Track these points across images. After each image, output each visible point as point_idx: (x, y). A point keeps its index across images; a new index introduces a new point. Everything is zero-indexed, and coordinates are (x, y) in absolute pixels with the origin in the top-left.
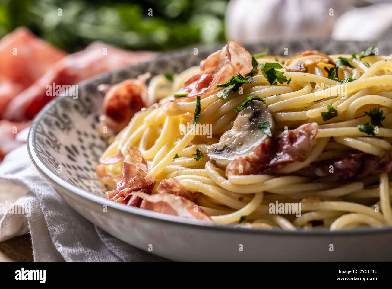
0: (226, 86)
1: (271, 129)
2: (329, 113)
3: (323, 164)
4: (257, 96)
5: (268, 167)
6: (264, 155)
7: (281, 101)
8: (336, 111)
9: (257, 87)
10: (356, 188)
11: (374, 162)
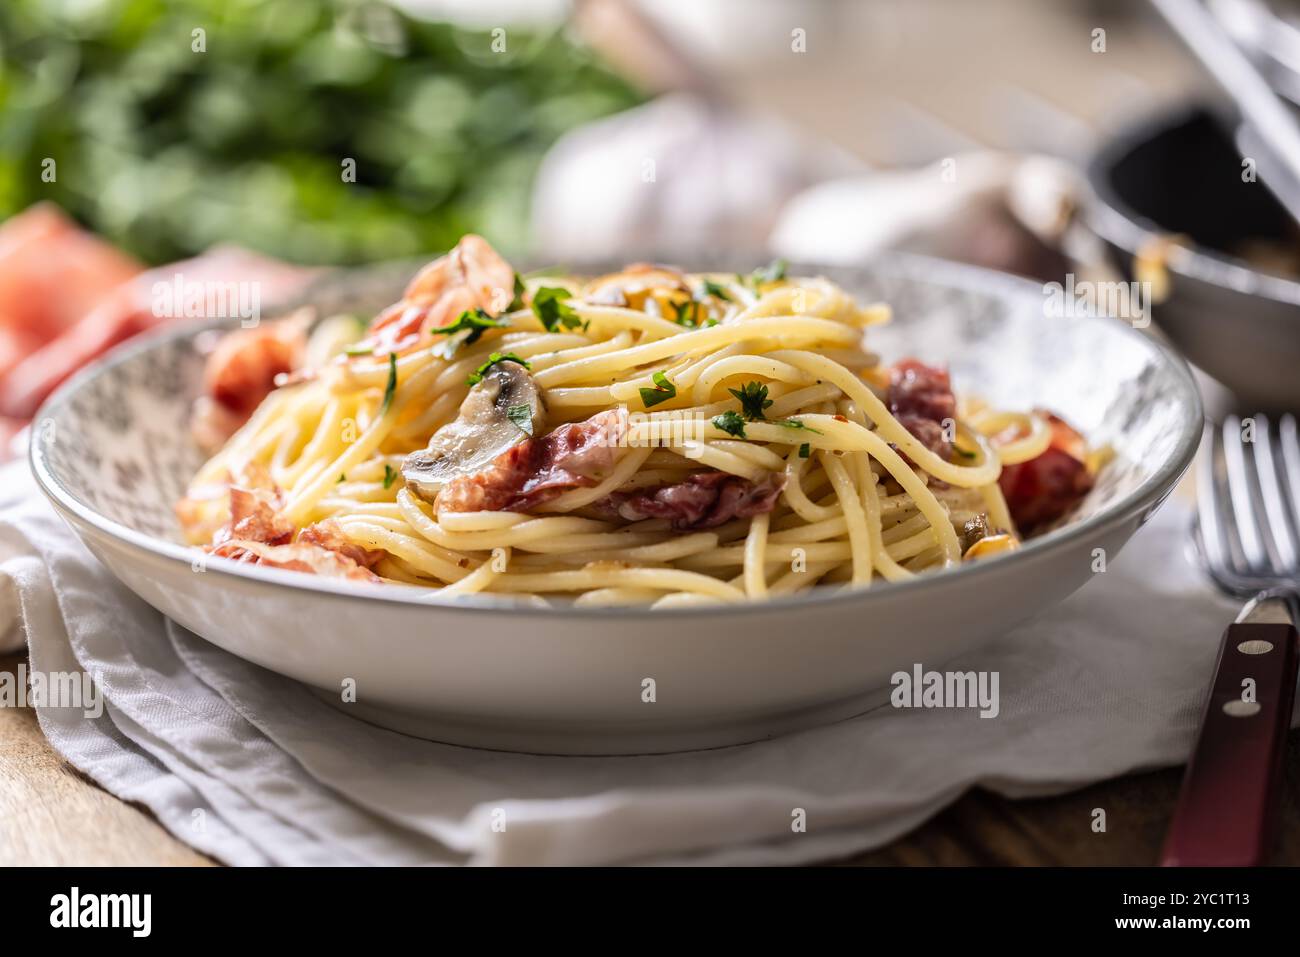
0: (452, 331)
1: (532, 420)
2: (658, 390)
3: (639, 494)
4: (511, 354)
5: (521, 497)
6: (515, 473)
7: (561, 363)
8: (671, 387)
9: (515, 336)
10: (701, 544)
11: (741, 491)
